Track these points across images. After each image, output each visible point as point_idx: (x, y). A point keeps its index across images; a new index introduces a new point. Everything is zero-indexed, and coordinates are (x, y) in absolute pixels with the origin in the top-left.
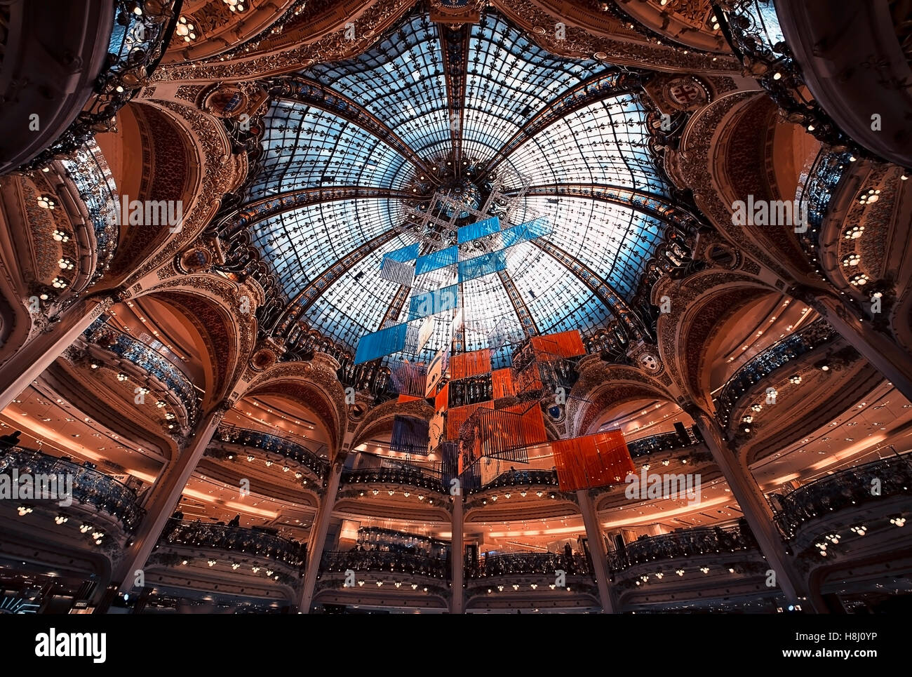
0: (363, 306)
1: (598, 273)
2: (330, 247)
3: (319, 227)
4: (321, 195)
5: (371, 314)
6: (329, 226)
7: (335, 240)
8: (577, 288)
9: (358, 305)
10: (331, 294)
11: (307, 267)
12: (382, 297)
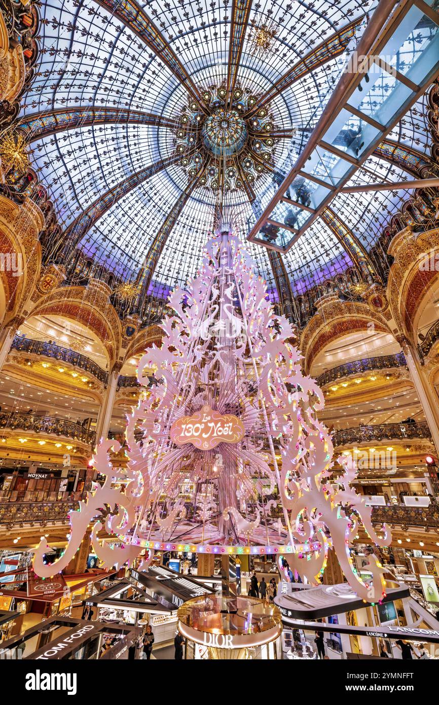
0: (132, 237)
1: (346, 223)
2: (101, 175)
3: (91, 152)
4: (94, 116)
5: (138, 246)
6: (101, 152)
7: (106, 167)
8: (325, 235)
9: (127, 236)
10: (102, 223)
11: (81, 195)
12: (148, 230)
